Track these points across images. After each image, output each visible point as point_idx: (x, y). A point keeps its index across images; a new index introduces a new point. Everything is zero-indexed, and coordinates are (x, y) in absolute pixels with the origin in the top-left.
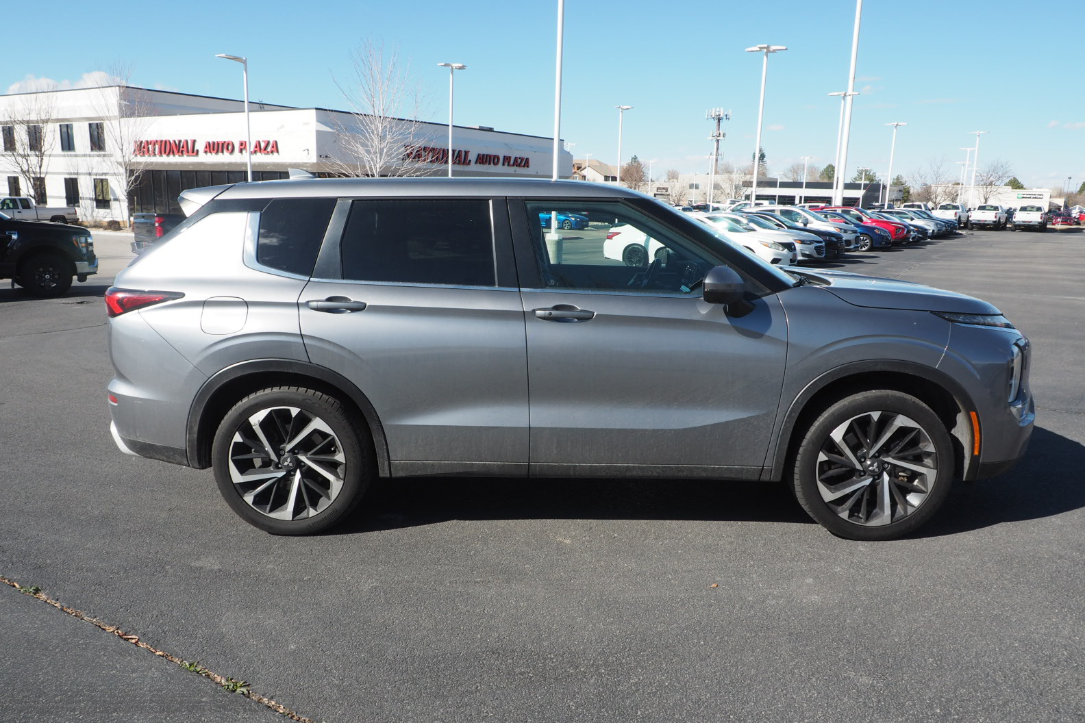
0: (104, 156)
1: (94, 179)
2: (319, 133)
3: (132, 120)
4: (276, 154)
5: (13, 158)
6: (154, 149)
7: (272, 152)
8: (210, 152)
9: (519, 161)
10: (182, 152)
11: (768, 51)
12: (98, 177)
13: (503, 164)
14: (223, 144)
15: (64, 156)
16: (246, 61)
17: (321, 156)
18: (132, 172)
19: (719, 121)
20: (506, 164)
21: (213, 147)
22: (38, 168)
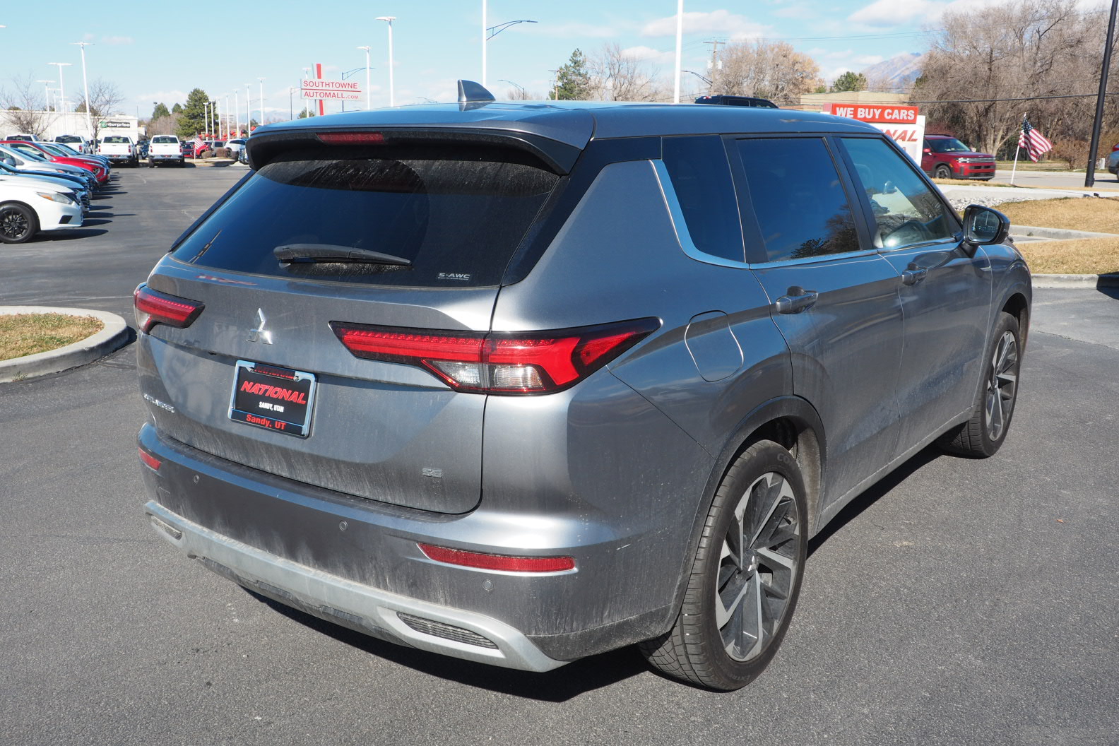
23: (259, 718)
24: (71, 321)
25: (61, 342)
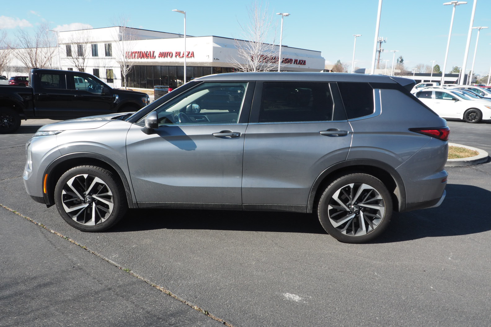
0: (111, 58)
1: (106, 69)
2: (214, 48)
3: (129, 42)
4: (193, 58)
5: (72, 59)
6: (135, 56)
7: (191, 57)
8: (161, 57)
9: (301, 62)
10: (148, 57)
11: (456, 5)
12: (108, 68)
13: (294, 63)
14: (167, 53)
15: (93, 59)
16: (185, 13)
17: (214, 59)
18: (128, 66)
19: (381, 43)
20: (296, 63)
21: (163, 55)
22: (83, 64)
23: (432, 288)
24: (468, 151)
25: (458, 157)
